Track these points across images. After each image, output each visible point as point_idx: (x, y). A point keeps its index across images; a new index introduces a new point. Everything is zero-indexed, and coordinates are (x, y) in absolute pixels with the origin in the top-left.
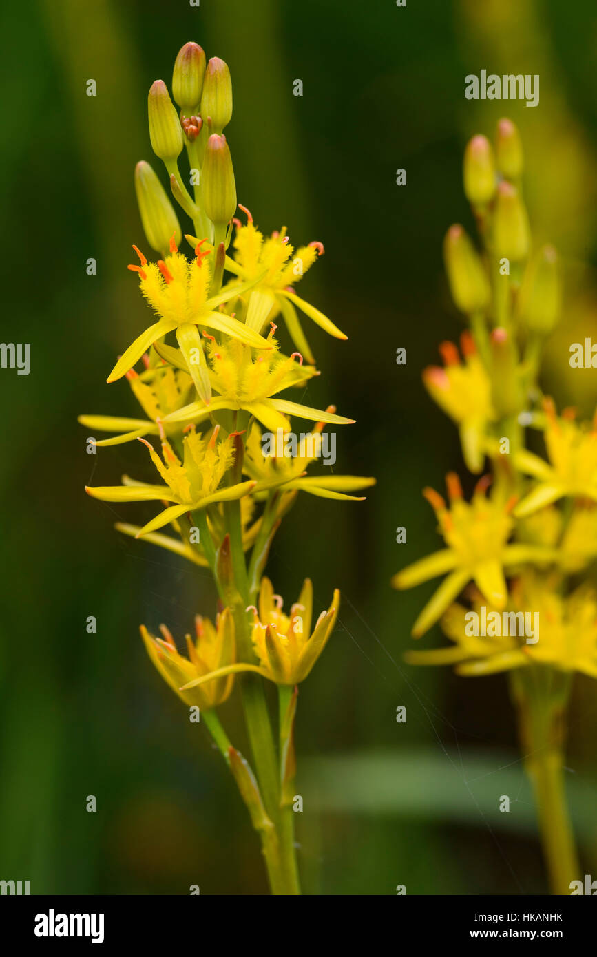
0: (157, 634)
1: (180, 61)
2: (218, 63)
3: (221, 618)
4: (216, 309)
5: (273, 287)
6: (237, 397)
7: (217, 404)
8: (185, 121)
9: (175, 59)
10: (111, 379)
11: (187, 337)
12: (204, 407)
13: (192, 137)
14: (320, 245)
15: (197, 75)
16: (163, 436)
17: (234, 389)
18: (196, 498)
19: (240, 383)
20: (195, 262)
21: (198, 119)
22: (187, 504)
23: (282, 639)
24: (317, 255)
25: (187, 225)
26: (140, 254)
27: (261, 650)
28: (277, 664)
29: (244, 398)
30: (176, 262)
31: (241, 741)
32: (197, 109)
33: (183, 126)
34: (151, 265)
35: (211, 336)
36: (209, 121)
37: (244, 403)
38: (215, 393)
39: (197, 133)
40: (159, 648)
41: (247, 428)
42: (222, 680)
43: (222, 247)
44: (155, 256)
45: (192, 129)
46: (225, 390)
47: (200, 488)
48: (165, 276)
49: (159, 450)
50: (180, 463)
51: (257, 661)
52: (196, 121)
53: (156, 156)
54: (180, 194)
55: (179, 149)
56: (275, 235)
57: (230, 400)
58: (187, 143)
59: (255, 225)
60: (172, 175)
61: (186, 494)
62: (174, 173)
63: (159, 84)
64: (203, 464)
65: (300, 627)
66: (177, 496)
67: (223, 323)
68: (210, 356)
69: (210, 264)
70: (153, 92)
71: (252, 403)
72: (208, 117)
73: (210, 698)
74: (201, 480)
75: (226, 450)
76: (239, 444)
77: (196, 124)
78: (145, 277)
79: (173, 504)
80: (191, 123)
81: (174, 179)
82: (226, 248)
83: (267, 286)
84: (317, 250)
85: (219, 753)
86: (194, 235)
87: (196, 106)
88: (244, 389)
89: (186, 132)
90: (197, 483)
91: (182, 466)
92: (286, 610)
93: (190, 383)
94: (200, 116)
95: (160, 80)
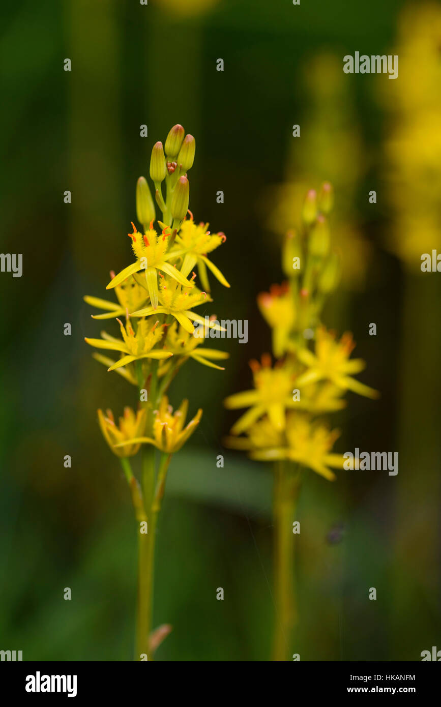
0: (106, 415)
1: (171, 133)
2: (190, 138)
3: (140, 414)
4: (167, 262)
5: (196, 254)
6: (170, 308)
7: (160, 310)
8: (169, 164)
9: (169, 132)
10: (108, 287)
11: (151, 274)
12: (153, 310)
13: (170, 172)
14: (225, 237)
15: (179, 143)
16: (127, 318)
17: (170, 304)
18: (140, 354)
19: (173, 302)
20: (161, 237)
21: (175, 164)
22: (135, 356)
23: (170, 431)
24: (222, 242)
25: (159, 215)
26: (134, 227)
27: (158, 433)
28: (165, 441)
29: (173, 309)
30: (151, 233)
31: (138, 476)
32: (175, 159)
33: (167, 166)
34: (139, 233)
35: (161, 275)
36: (181, 166)
37: (173, 311)
38: (160, 304)
39: (173, 171)
40: (106, 423)
41: (171, 323)
42: (134, 445)
43: (176, 231)
44: (141, 229)
45: (171, 169)
46: (164, 304)
47: (143, 348)
48: (146, 242)
49: (125, 326)
50: (134, 333)
51: (153, 437)
52: (174, 165)
53: (151, 179)
54: (160, 200)
55: (163, 178)
56: (202, 225)
57: (166, 309)
58: (168, 174)
59: (194, 220)
60: (157, 190)
61: (135, 351)
62: (158, 189)
63: (159, 144)
64: (147, 338)
65: (179, 425)
66: (130, 351)
67: (169, 270)
68: (160, 285)
69: (168, 239)
70: (156, 147)
71: (177, 312)
72: (181, 164)
73: (127, 452)
74: (144, 345)
75: (159, 332)
76: (166, 330)
77: (174, 166)
78: (135, 240)
79: (126, 354)
80: (172, 165)
81: (158, 192)
82: (178, 231)
83: (194, 252)
84: (223, 239)
85: (125, 480)
86: (162, 221)
87: (176, 157)
88: (174, 305)
89: (168, 170)
90: (142, 346)
91: (135, 336)
92: (173, 414)
93: (148, 297)
94: (176, 162)
95: (160, 142)
